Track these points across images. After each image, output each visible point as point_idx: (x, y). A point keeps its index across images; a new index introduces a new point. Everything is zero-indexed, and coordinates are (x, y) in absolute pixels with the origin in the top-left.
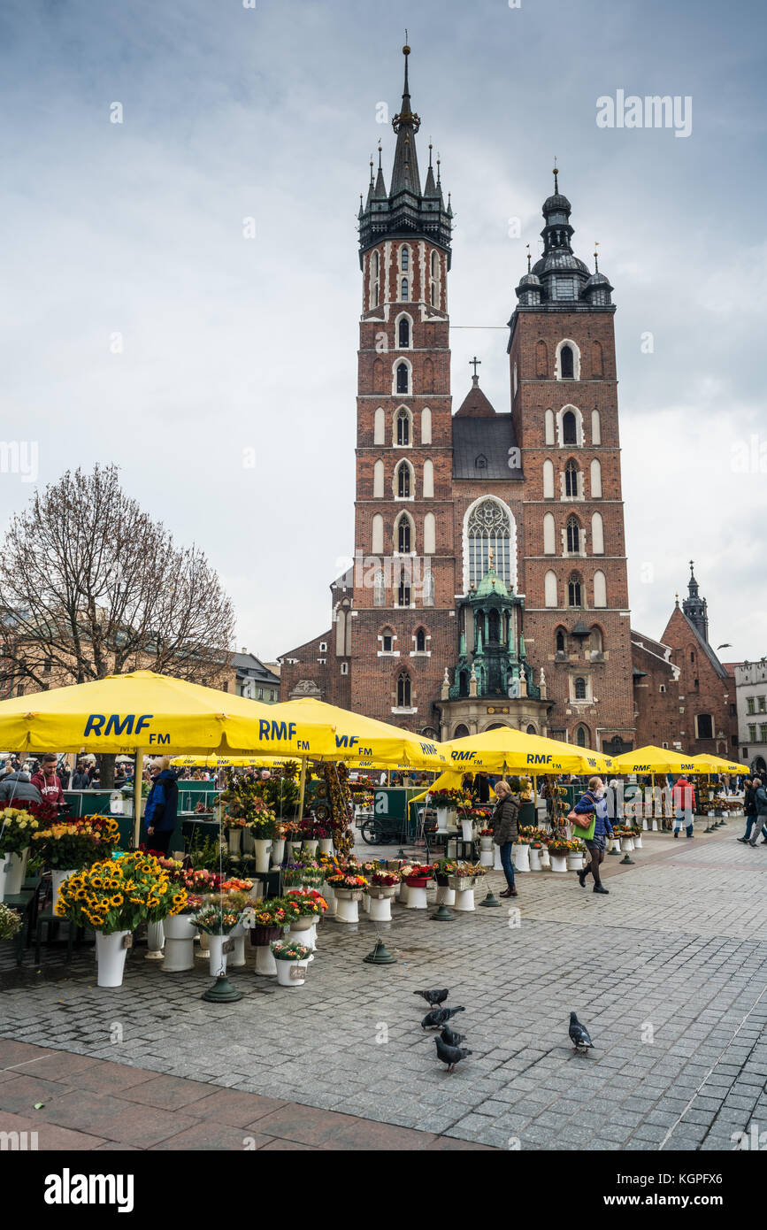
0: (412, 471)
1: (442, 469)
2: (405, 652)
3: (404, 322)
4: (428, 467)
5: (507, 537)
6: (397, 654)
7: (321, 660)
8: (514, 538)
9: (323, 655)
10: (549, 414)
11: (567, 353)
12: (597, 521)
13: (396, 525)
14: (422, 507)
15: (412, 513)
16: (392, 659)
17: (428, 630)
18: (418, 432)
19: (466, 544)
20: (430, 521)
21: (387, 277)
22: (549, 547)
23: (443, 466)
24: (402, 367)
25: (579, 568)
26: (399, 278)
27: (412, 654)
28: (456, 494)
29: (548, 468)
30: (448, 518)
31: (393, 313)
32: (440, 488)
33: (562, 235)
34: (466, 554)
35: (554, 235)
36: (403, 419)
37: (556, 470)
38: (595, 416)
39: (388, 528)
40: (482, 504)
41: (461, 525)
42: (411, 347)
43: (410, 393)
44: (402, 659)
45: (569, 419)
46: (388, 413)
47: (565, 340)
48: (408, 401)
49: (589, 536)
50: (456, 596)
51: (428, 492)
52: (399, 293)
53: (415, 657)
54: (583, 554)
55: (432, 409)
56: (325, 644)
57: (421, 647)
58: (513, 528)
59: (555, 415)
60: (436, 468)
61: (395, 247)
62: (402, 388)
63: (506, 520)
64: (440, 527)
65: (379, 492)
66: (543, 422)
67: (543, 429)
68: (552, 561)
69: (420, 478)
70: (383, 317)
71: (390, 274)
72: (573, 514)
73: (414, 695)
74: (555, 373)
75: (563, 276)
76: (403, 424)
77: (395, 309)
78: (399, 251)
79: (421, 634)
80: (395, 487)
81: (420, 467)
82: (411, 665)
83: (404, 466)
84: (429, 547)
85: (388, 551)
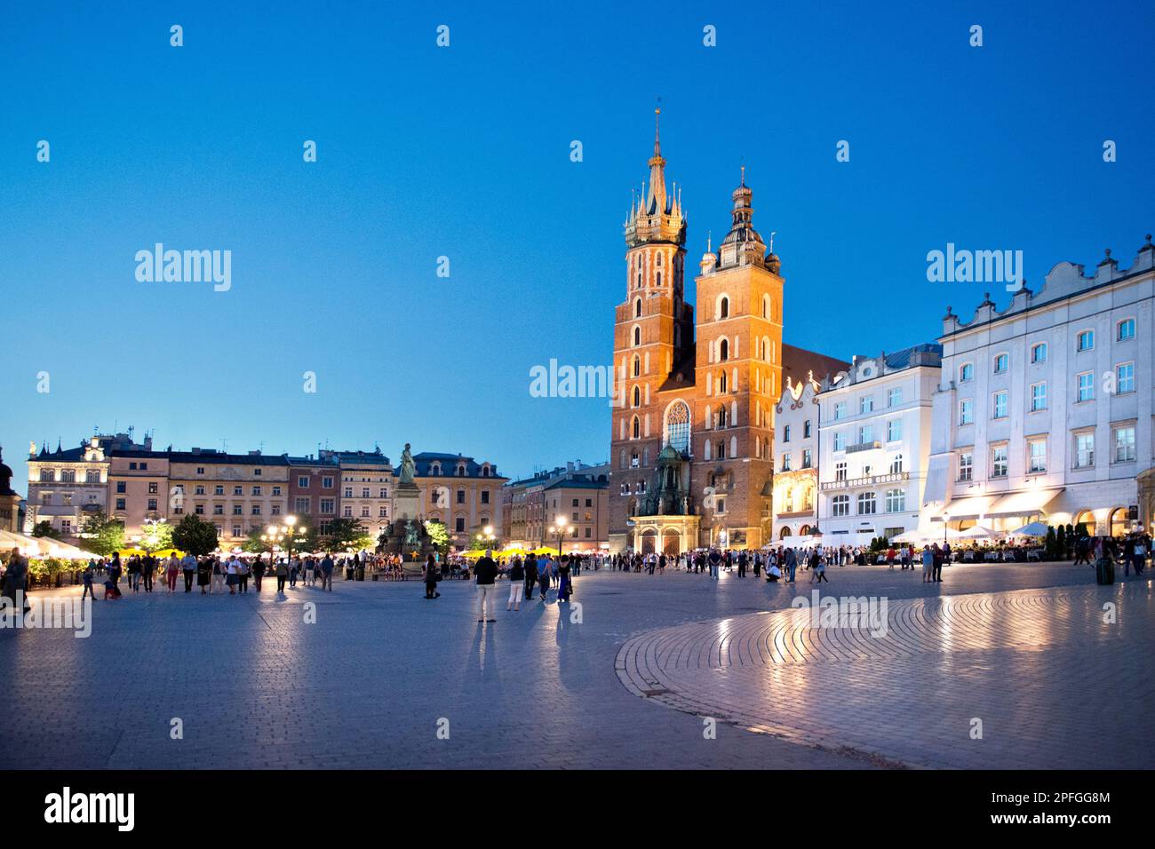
0: (640, 390)
3: (640, 301)
4: (648, 387)
5: (687, 422)
6: (630, 494)
8: (691, 422)
10: (712, 344)
11: (725, 302)
12: (734, 405)
13: (631, 423)
14: (644, 411)
15: (640, 415)
16: (626, 498)
17: (645, 479)
18: (643, 368)
19: (665, 429)
20: (647, 417)
22: (708, 426)
23: (654, 386)
24: (638, 330)
25: (723, 436)
26: (637, 274)
27: (637, 493)
28: (661, 400)
29: (709, 376)
30: (656, 415)
31: (633, 297)
32: (652, 399)
34: (665, 435)
35: (740, 215)
36: (637, 360)
37: (713, 378)
39: (628, 425)
40: (675, 405)
41: (662, 418)
42: (641, 317)
43: (640, 345)
44: (631, 497)
45: (724, 344)
46: (629, 359)
47: (722, 293)
48: (639, 350)
49: (730, 415)
50: (659, 459)
51: (647, 402)
52: (636, 284)
53: (638, 496)
54: (726, 427)
57: (643, 489)
58: (691, 416)
59: (714, 344)
61: (634, 256)
62: (638, 342)
63: (687, 412)
64: (652, 420)
65: (624, 405)
66: (709, 348)
67: (708, 353)
68: (709, 434)
69: (643, 394)
72: (721, 404)
74: (717, 317)
76: (637, 364)
77: (634, 294)
78: (637, 258)
79: (641, 483)
80: (632, 401)
81: (643, 388)
82: (636, 501)
83: (636, 388)
84: (647, 434)
85: (627, 438)
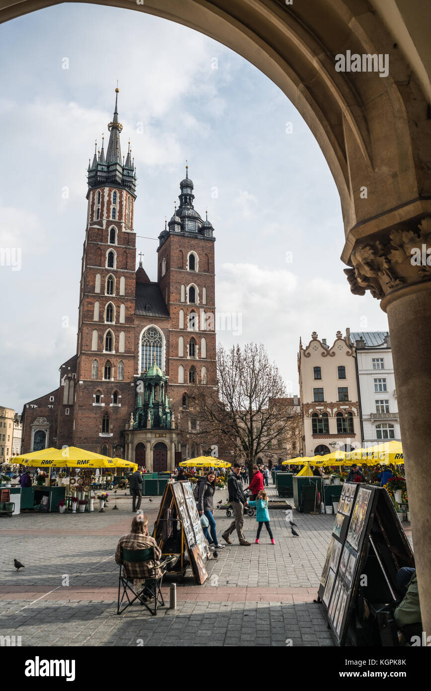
0: (115, 308)
1: (130, 309)
2: (107, 404)
3: (113, 231)
4: (123, 307)
5: (161, 347)
6: (103, 405)
7: (50, 406)
8: (164, 347)
9: (52, 403)
10: (183, 287)
11: (192, 258)
12: (203, 341)
13: (105, 336)
14: (119, 328)
15: (113, 330)
16: (101, 407)
17: (120, 392)
18: (118, 289)
19: (140, 349)
20: (122, 335)
21: (106, 205)
22: (181, 354)
23: (131, 308)
24: (111, 254)
25: (195, 364)
26: (112, 207)
27: (111, 405)
28: (136, 322)
29: (181, 313)
30: (132, 335)
31: (108, 226)
32: (128, 319)
33: (190, 199)
34: (140, 354)
35: (186, 198)
36: (110, 281)
37: (185, 315)
38: (204, 290)
39: (100, 338)
40: (149, 329)
41: (138, 339)
42: (116, 244)
43: (115, 268)
44: (105, 407)
45: (192, 290)
46: (103, 277)
47: (192, 251)
48: (113, 272)
49: (200, 349)
50: (135, 376)
51: (122, 320)
52: (111, 214)
53: (113, 407)
54: (197, 358)
55: (126, 277)
56: (53, 397)
57: (115, 402)
58: (164, 342)
59: (185, 288)
60: (127, 308)
61: (110, 191)
62: (111, 265)
63: (160, 338)
64: (127, 338)
65: (96, 318)
66: (180, 290)
67: (180, 294)
68: (182, 360)
69: (118, 312)
70: (102, 226)
71: (107, 204)
72: (193, 338)
73: (111, 426)
74: (187, 267)
75: (191, 219)
76: (110, 284)
77: (109, 223)
78: (112, 193)
79: (116, 395)
80: (105, 316)
81: (118, 307)
82: (111, 411)
83: (110, 305)
84: (122, 349)
85: (100, 350)
